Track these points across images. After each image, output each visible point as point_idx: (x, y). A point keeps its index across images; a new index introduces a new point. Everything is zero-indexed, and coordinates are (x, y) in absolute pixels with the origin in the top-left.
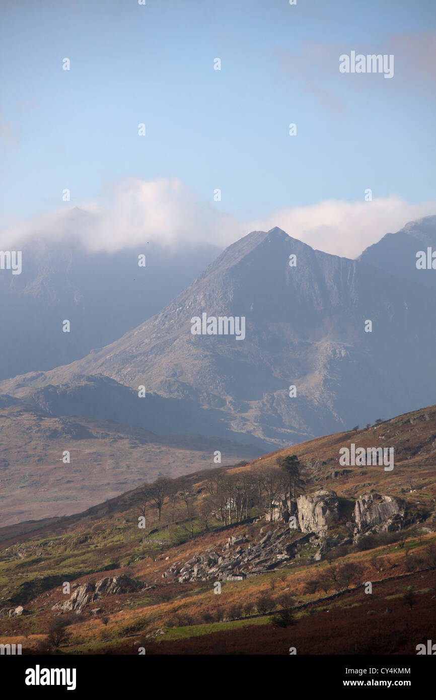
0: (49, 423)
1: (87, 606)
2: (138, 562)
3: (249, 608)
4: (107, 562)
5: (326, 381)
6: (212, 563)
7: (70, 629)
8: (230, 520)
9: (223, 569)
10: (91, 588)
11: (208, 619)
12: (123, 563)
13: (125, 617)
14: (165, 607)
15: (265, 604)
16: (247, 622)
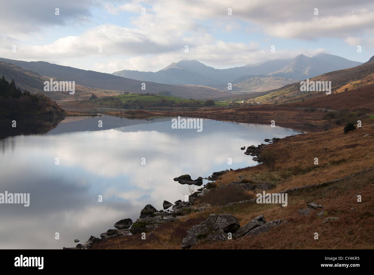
0: (275, 78)
1: (280, 99)
2: (286, 94)
3: (299, 99)
4: (282, 94)
5: (308, 72)
6: (294, 94)
7: (278, 102)
8: (296, 89)
9: (296, 95)
10: (280, 97)
11: (294, 101)
12: (284, 94)
13: (284, 100)
14: (289, 99)
15: (301, 99)
16: (299, 101)
